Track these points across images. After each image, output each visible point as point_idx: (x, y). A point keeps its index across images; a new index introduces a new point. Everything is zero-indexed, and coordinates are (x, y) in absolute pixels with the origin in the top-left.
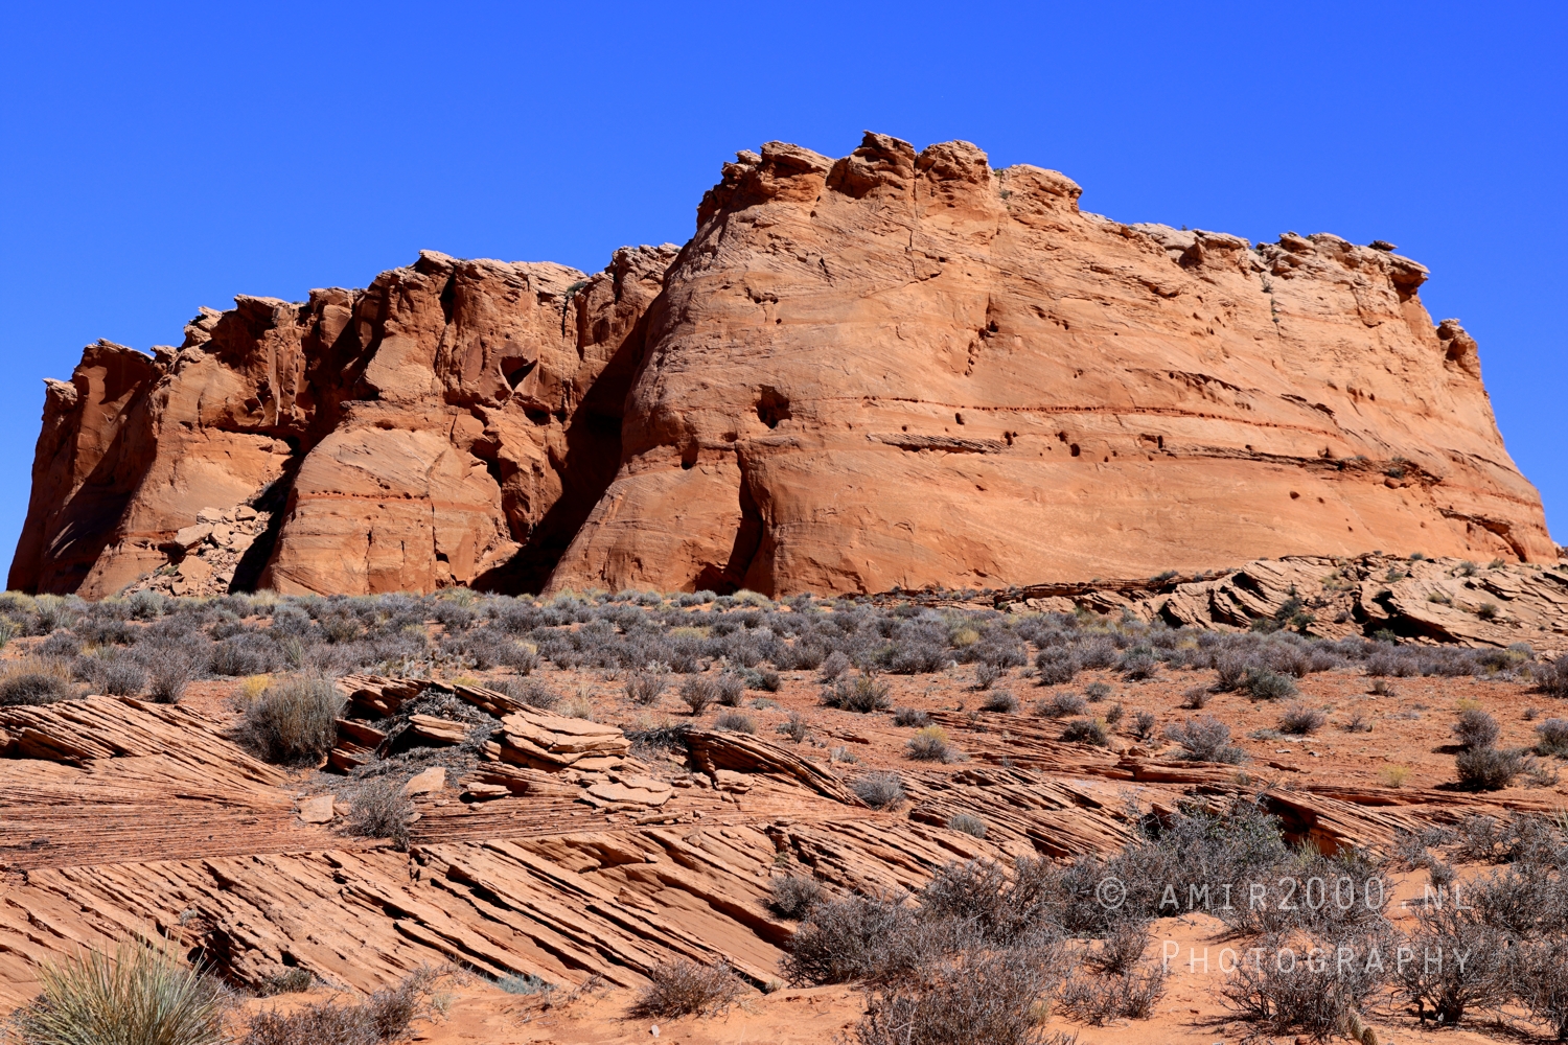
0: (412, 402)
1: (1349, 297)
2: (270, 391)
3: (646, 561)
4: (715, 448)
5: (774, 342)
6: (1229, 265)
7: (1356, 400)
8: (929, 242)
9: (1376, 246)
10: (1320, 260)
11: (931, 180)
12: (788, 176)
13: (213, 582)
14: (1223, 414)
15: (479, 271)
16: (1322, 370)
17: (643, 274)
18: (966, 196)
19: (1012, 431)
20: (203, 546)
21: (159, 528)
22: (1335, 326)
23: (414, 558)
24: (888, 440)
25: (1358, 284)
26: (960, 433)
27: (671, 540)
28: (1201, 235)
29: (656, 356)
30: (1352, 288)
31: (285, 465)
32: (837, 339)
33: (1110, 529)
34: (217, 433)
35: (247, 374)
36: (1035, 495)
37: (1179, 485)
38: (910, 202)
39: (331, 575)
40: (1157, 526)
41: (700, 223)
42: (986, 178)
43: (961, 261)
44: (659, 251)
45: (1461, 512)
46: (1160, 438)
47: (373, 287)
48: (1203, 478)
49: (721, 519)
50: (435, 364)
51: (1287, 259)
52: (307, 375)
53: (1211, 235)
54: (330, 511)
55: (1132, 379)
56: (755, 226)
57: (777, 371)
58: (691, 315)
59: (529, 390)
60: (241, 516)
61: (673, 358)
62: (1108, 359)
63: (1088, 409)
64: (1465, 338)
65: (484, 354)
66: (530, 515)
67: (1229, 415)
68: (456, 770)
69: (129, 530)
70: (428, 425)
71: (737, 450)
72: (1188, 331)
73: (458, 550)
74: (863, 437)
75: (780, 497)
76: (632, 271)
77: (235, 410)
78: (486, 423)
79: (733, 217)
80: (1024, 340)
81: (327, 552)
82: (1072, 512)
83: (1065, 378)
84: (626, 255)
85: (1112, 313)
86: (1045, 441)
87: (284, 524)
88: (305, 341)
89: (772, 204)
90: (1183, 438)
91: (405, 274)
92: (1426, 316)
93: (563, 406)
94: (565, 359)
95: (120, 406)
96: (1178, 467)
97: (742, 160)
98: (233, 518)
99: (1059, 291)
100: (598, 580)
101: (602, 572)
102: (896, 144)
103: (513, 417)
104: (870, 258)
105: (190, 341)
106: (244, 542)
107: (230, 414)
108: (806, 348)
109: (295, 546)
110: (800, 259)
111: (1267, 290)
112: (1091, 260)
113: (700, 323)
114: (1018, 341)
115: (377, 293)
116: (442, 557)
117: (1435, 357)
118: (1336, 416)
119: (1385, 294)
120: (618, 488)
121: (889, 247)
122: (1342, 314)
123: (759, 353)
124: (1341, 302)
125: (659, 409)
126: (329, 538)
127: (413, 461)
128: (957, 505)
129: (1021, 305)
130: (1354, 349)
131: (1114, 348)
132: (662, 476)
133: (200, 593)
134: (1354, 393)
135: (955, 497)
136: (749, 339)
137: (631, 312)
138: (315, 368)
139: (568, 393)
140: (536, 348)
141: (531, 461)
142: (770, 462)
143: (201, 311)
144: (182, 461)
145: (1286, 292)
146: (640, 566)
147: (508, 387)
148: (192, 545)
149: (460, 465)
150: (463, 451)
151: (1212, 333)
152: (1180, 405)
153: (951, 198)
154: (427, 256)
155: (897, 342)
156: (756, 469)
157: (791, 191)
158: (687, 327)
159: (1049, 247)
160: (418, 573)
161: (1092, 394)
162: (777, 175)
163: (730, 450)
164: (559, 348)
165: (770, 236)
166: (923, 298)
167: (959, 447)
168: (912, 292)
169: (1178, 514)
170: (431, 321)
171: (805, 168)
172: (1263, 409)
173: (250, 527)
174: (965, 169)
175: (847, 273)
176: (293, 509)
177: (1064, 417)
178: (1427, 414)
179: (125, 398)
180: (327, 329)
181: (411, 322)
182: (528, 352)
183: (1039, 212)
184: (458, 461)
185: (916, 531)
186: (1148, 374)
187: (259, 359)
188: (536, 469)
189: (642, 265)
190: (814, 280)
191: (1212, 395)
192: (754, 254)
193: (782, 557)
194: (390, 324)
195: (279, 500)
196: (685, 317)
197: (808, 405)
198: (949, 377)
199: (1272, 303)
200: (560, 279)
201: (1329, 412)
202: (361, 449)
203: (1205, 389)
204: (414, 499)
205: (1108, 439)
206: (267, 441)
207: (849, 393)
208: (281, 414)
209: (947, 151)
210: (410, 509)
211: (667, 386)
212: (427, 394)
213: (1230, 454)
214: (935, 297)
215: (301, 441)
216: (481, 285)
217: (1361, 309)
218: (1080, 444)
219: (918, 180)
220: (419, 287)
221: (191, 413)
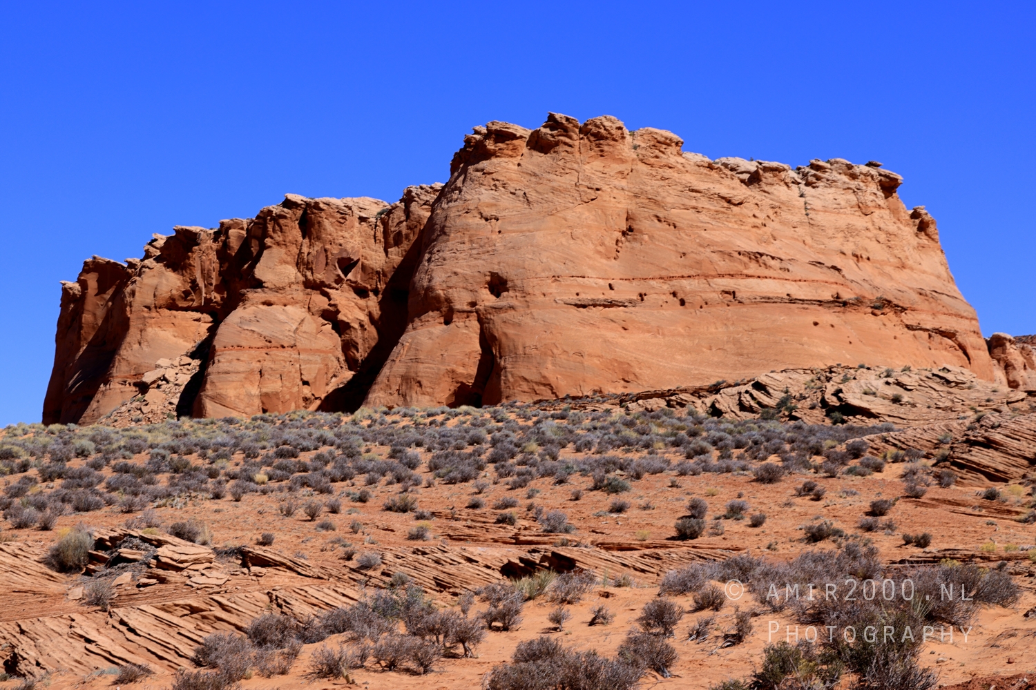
0: (283, 288)
1: (853, 198)
2: (198, 285)
3: (424, 382)
4: (463, 312)
5: (497, 245)
6: (778, 181)
7: (858, 261)
8: (589, 179)
9: (870, 164)
10: (834, 175)
11: (590, 141)
12: (503, 142)
13: (166, 405)
14: (772, 276)
15: (322, 205)
16: (836, 244)
17: (422, 202)
18: (611, 150)
19: (643, 292)
20: (160, 382)
21: (133, 372)
22: (844, 216)
23: (288, 384)
24: (568, 302)
25: (858, 189)
26: (612, 295)
27: (439, 369)
28: (761, 164)
29: (427, 256)
30: (854, 192)
31: (209, 330)
32: (535, 241)
33: (704, 350)
34: (166, 312)
35: (183, 275)
36: (658, 331)
37: (746, 321)
38: (577, 155)
39: (238, 397)
40: (732, 346)
41: (453, 171)
42: (623, 138)
43: (609, 190)
44: (431, 188)
45: (924, 327)
46: (734, 293)
47: (258, 217)
48: (760, 316)
49: (468, 355)
50: (297, 264)
51: (814, 176)
52: (220, 273)
53: (767, 164)
54: (235, 358)
55: (715, 257)
56: (484, 174)
57: (499, 263)
58: (447, 230)
59: (356, 277)
60: (182, 363)
61: (437, 257)
62: (701, 245)
63: (689, 277)
64: (928, 218)
65: (327, 256)
66: (359, 354)
67: (776, 276)
68: (136, 573)
69: (115, 375)
70: (294, 302)
71: (477, 312)
72: (750, 225)
73: (315, 378)
74: (552, 301)
75: (504, 340)
76: (415, 201)
77: (176, 297)
78: (330, 299)
79: (471, 168)
80: (649, 237)
81: (234, 384)
82: (681, 340)
83: (675, 258)
84: (411, 191)
85: (703, 217)
86: (664, 298)
87: (208, 367)
88: (218, 252)
89: (494, 160)
90: (748, 291)
91: (276, 209)
92: (902, 206)
93: (377, 285)
94: (377, 258)
95: (107, 296)
96: (745, 310)
97: (477, 132)
98: (177, 364)
99: (669, 205)
100: (396, 395)
101: (398, 390)
102: (567, 119)
103: (347, 295)
104: (554, 190)
105: (148, 255)
106: (185, 379)
107: (174, 300)
108: (516, 248)
109: (215, 381)
110: (511, 193)
111: (802, 196)
112: (689, 185)
113: (452, 235)
114: (646, 237)
115: (261, 221)
116: (306, 383)
117: (908, 231)
118: (844, 272)
119: (875, 194)
120: (406, 338)
121: (565, 183)
122: (849, 208)
123: (488, 252)
124: (848, 201)
125: (430, 289)
126: (235, 375)
127: (286, 325)
128: (611, 340)
129: (647, 215)
130: (856, 229)
131: (704, 239)
132: (432, 330)
133: (159, 412)
134: (857, 256)
135: (610, 335)
136: (482, 244)
137: (416, 227)
138: (225, 268)
139: (379, 277)
140: (358, 251)
141: (358, 322)
142: (497, 318)
143: (154, 237)
144: (145, 330)
145: (813, 197)
146: (421, 386)
147: (342, 276)
148: (153, 382)
149: (315, 325)
150: (316, 317)
151: (765, 225)
152: (746, 272)
153: (602, 151)
154: (289, 198)
155: (572, 242)
156: (489, 323)
157: (505, 151)
158: (445, 238)
159: (663, 179)
160: (291, 393)
161: (691, 267)
162: (496, 142)
163: (472, 312)
164: (373, 250)
165: (493, 179)
166: (587, 214)
167: (611, 304)
168: (580, 210)
169: (745, 339)
170: (294, 238)
171: (513, 137)
172: (797, 271)
173: (188, 370)
174: (610, 133)
175: (540, 200)
176: (213, 358)
177: (674, 282)
178: (903, 267)
179: (110, 292)
180: (231, 245)
181: (281, 239)
182: (354, 254)
183: (657, 157)
184: (313, 324)
185: (586, 357)
186: (725, 254)
187: (190, 265)
188: (362, 326)
189: (422, 197)
190: (520, 205)
191: (765, 264)
192: (484, 191)
193: (506, 377)
194: (268, 241)
195: (205, 352)
196: (443, 232)
197: (518, 283)
198: (604, 261)
199: (805, 204)
200: (372, 206)
201: (839, 270)
202: (253, 319)
203: (761, 261)
204: (287, 349)
205: (702, 295)
206: (197, 315)
207: (543, 275)
208: (205, 298)
209: (598, 123)
210: (285, 354)
211: (433, 275)
212: (293, 283)
213: (776, 300)
214: (594, 213)
215: (218, 314)
216: (323, 214)
217: (861, 205)
218: (685, 299)
219: (582, 141)
220: (285, 217)
221: (150, 300)
